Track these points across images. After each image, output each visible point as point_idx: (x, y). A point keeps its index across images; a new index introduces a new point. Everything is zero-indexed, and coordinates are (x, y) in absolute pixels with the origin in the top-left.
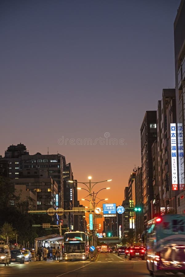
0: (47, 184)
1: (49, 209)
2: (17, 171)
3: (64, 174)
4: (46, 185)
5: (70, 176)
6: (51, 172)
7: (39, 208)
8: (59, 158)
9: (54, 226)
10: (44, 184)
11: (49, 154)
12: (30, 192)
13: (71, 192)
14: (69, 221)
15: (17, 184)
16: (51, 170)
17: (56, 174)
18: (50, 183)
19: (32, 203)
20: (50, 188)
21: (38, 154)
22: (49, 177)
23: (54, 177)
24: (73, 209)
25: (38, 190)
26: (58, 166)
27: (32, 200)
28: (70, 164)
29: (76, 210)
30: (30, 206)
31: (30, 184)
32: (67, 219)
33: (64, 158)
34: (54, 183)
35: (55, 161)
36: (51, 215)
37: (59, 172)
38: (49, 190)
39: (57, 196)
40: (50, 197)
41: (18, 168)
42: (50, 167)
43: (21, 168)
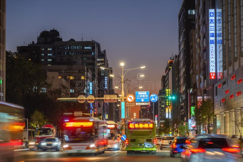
0: (80, 71)
2: (50, 57)
3: (99, 62)
4: (79, 72)
5: (105, 64)
6: (86, 59)
7: (72, 95)
8: (93, 44)
9: (86, 114)
10: (77, 71)
11: (83, 41)
12: (63, 79)
13: (106, 80)
14: (104, 110)
15: (50, 71)
16: (85, 57)
17: (91, 61)
18: (84, 70)
19: (65, 91)
20: (84, 75)
21: (72, 40)
22: (83, 64)
23: (89, 64)
25: (72, 78)
26: (93, 53)
27: (64, 87)
28: (105, 51)
30: (63, 94)
31: (63, 71)
32: (101, 108)
33: (98, 45)
34: (87, 71)
35: (89, 48)
37: (93, 58)
38: (83, 78)
39: (91, 84)
41: (51, 55)
42: (84, 54)
43: (54, 54)
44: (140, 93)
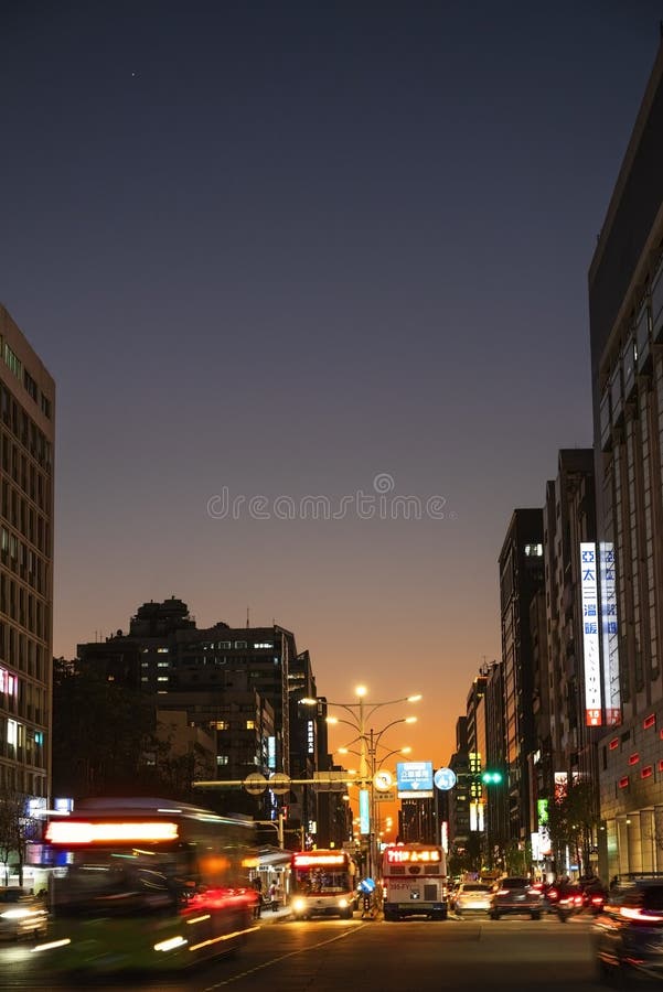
0: (244, 709)
1: (248, 778)
2: (163, 672)
3: (292, 682)
4: (241, 710)
5: (308, 687)
6: (257, 675)
7: (223, 773)
8: (277, 636)
9: (262, 823)
10: (235, 708)
11: (251, 627)
12: (199, 731)
13: (310, 729)
14: (305, 809)
15: (164, 708)
16: (254, 671)
17: (271, 681)
18: (253, 704)
19: (203, 761)
20: (253, 719)
21: (221, 626)
22: (250, 690)
23: (264, 689)
24: (315, 775)
25: (221, 726)
26: (276, 660)
27: (202, 751)
28: (306, 653)
29: (322, 778)
30: (198, 769)
31: (198, 709)
32: (299, 805)
33: (290, 638)
34: (263, 707)
35: (267, 646)
36: (256, 792)
37: (278, 674)
38: (250, 725)
39: (272, 740)
40: (252, 744)
41: (165, 665)
42: (252, 661)
43: (174, 664)
44: (407, 766)
